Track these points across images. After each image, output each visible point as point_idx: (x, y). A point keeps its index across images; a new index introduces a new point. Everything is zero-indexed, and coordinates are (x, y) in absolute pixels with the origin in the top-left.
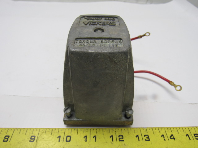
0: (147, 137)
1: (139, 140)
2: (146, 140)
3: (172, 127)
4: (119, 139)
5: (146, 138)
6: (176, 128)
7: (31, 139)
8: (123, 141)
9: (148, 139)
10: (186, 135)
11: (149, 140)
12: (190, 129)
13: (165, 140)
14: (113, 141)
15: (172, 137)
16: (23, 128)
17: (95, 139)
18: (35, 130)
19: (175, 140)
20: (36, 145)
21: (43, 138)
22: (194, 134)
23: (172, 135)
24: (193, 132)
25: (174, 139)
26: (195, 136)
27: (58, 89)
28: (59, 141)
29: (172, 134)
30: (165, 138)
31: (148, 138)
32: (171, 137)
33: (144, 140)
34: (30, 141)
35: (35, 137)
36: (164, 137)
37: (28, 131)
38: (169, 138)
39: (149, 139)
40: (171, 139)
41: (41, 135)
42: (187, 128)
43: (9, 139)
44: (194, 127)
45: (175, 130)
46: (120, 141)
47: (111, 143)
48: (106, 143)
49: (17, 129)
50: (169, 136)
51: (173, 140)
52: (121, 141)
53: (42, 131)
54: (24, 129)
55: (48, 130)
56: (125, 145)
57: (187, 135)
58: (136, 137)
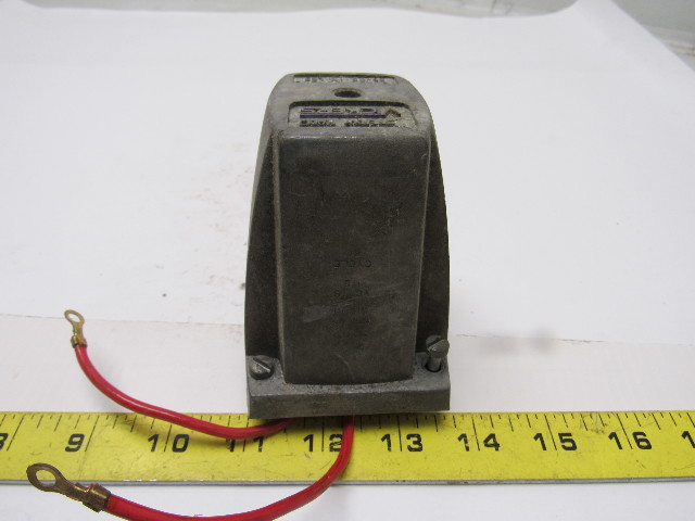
0: (416, 439)
1: (389, 449)
2: (410, 449)
3: (495, 414)
4: (332, 444)
5: (410, 442)
6: (509, 415)
7: (71, 442)
9: (417, 446)
10: (535, 435)
11: (420, 449)
12: (550, 418)
13: (467, 449)
14: (311, 450)
15: (491, 441)
16: (49, 413)
17: (261, 444)
18: (86, 417)
19: (497, 450)
20: (85, 458)
21: (107, 442)
22: (561, 435)
23: (492, 436)
24: (559, 427)
25: (496, 446)
26: (563, 441)
27: (164, 295)
28: (153, 450)
29: (493, 431)
30: (469, 444)
31: (418, 442)
32: (486, 441)
33: (405, 448)
34: (68, 449)
35: (82, 436)
36: (466, 442)
37: (65, 420)
38: (482, 445)
39: (421, 445)
40: (487, 445)
41: (100, 433)
42: (541, 417)
43: (6, 443)
44: (563, 414)
45: (505, 420)
46: (332, 449)
47: (306, 455)
48: (292, 455)
49: (32, 415)
50: (482, 439)
51: (494, 449)
53: (105, 422)
54: (51, 415)
55: (121, 419)
57: (539, 436)
58: (383, 440)
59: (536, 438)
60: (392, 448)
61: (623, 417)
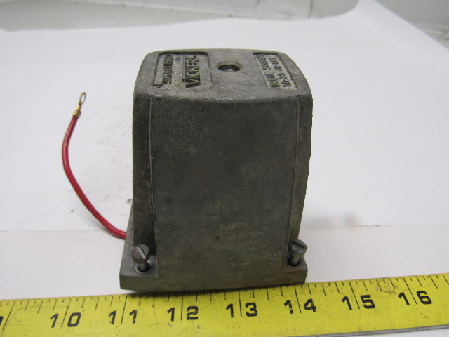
0: (252, 307)
1: (232, 316)
2: (248, 314)
4: (188, 314)
5: (248, 309)
6: (322, 284)
8: (196, 318)
9: (253, 312)
10: (342, 298)
11: (255, 314)
12: (353, 284)
13: (292, 312)
14: (172, 319)
15: (310, 305)
17: (135, 317)
18: (5, 303)
19: (314, 311)
20: (2, 335)
21: (20, 321)
22: (362, 297)
23: (310, 301)
24: (360, 291)
25: (314, 308)
26: (364, 301)
27: (72, 211)
28: (53, 326)
29: (310, 297)
30: (293, 308)
31: (254, 309)
32: (306, 305)
33: (244, 314)
36: (290, 306)
38: (303, 308)
39: (256, 311)
40: (306, 308)
41: (15, 315)
42: (347, 284)
44: (363, 281)
45: (319, 288)
46: (188, 318)
47: (169, 324)
48: (158, 324)
50: (302, 303)
51: (311, 311)
52: (192, 318)
53: (20, 306)
55: (32, 303)
56: (198, 327)
57: (345, 299)
58: (227, 308)
59: (343, 300)
60: (234, 314)
61: (408, 280)
